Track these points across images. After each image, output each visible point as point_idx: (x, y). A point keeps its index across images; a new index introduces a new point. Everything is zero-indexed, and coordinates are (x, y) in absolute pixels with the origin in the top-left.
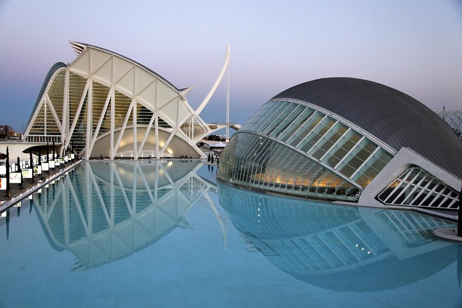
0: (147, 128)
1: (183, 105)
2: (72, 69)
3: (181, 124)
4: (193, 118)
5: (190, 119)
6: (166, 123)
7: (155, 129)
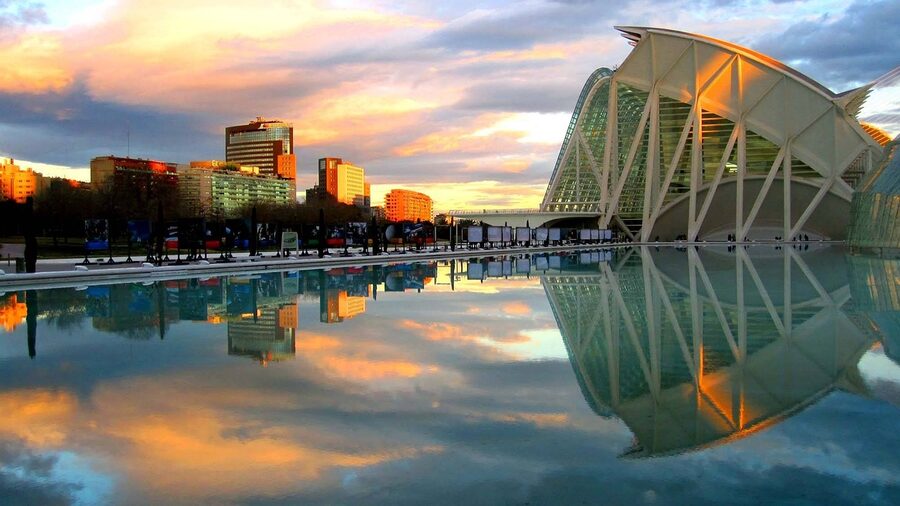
0: (765, 179)
1: (845, 126)
2: (621, 78)
3: (842, 168)
4: (870, 152)
5: (864, 154)
6: (809, 168)
7: (782, 181)
